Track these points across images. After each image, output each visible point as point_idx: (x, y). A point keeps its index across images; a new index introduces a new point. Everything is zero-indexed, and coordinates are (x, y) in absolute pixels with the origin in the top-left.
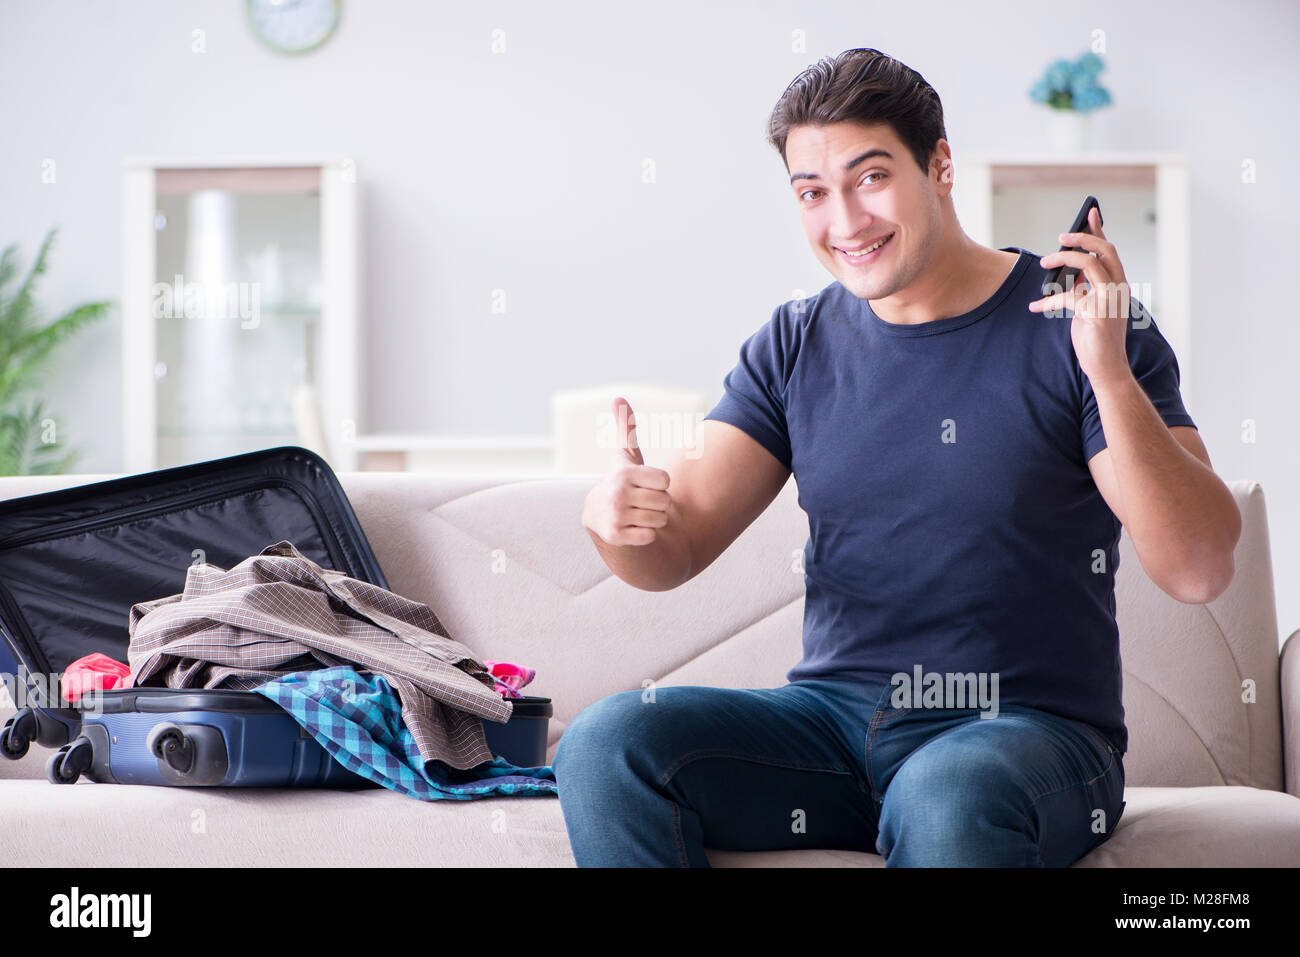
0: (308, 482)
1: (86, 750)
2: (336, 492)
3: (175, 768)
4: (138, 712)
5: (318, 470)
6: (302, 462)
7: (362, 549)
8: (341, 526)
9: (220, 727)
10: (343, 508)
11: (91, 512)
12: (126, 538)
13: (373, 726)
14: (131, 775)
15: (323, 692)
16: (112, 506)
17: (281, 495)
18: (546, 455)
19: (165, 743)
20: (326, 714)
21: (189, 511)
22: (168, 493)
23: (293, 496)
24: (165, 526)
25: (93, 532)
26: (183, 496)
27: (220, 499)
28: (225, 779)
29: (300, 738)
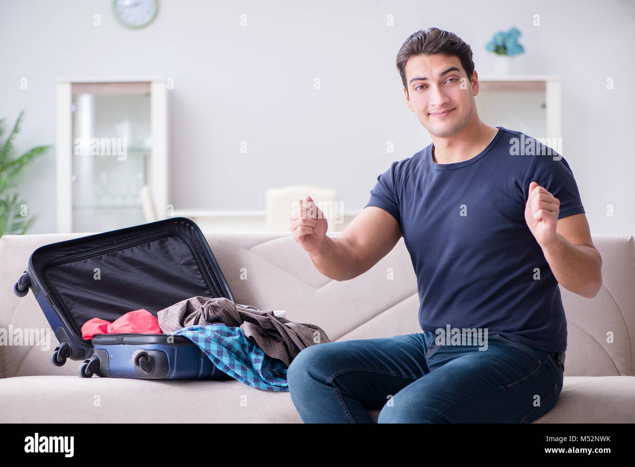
0: (188, 233)
1: (97, 362)
2: (201, 239)
3: (144, 370)
4: (124, 344)
5: (192, 228)
6: (185, 224)
7: (214, 265)
8: (203, 254)
9: (166, 352)
10: (204, 245)
11: (89, 249)
12: (106, 261)
13: (236, 351)
14: (120, 374)
15: (213, 336)
16: (99, 246)
17: (176, 240)
18: (262, 219)
19: (140, 359)
20: (214, 344)
21: (134, 248)
22: (124, 240)
23: (181, 240)
24: (124, 255)
25: (91, 259)
26: (131, 241)
27: (148, 241)
28: (168, 376)
29: (201, 357)
